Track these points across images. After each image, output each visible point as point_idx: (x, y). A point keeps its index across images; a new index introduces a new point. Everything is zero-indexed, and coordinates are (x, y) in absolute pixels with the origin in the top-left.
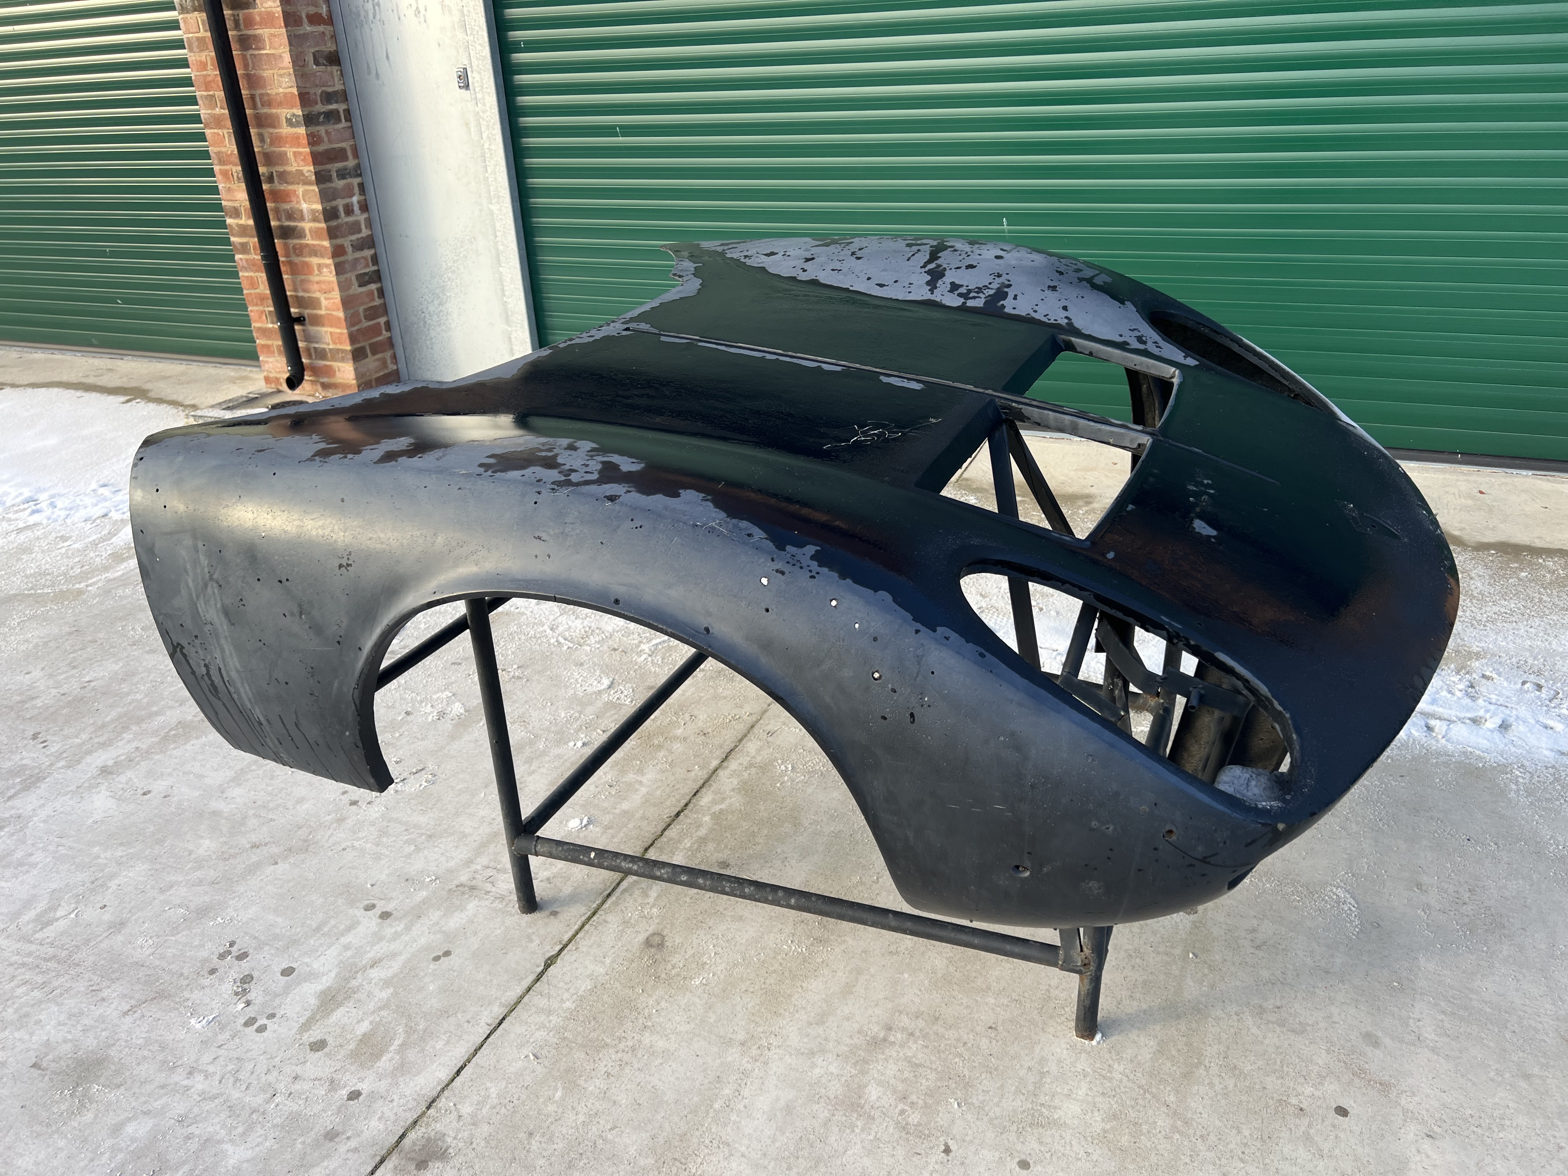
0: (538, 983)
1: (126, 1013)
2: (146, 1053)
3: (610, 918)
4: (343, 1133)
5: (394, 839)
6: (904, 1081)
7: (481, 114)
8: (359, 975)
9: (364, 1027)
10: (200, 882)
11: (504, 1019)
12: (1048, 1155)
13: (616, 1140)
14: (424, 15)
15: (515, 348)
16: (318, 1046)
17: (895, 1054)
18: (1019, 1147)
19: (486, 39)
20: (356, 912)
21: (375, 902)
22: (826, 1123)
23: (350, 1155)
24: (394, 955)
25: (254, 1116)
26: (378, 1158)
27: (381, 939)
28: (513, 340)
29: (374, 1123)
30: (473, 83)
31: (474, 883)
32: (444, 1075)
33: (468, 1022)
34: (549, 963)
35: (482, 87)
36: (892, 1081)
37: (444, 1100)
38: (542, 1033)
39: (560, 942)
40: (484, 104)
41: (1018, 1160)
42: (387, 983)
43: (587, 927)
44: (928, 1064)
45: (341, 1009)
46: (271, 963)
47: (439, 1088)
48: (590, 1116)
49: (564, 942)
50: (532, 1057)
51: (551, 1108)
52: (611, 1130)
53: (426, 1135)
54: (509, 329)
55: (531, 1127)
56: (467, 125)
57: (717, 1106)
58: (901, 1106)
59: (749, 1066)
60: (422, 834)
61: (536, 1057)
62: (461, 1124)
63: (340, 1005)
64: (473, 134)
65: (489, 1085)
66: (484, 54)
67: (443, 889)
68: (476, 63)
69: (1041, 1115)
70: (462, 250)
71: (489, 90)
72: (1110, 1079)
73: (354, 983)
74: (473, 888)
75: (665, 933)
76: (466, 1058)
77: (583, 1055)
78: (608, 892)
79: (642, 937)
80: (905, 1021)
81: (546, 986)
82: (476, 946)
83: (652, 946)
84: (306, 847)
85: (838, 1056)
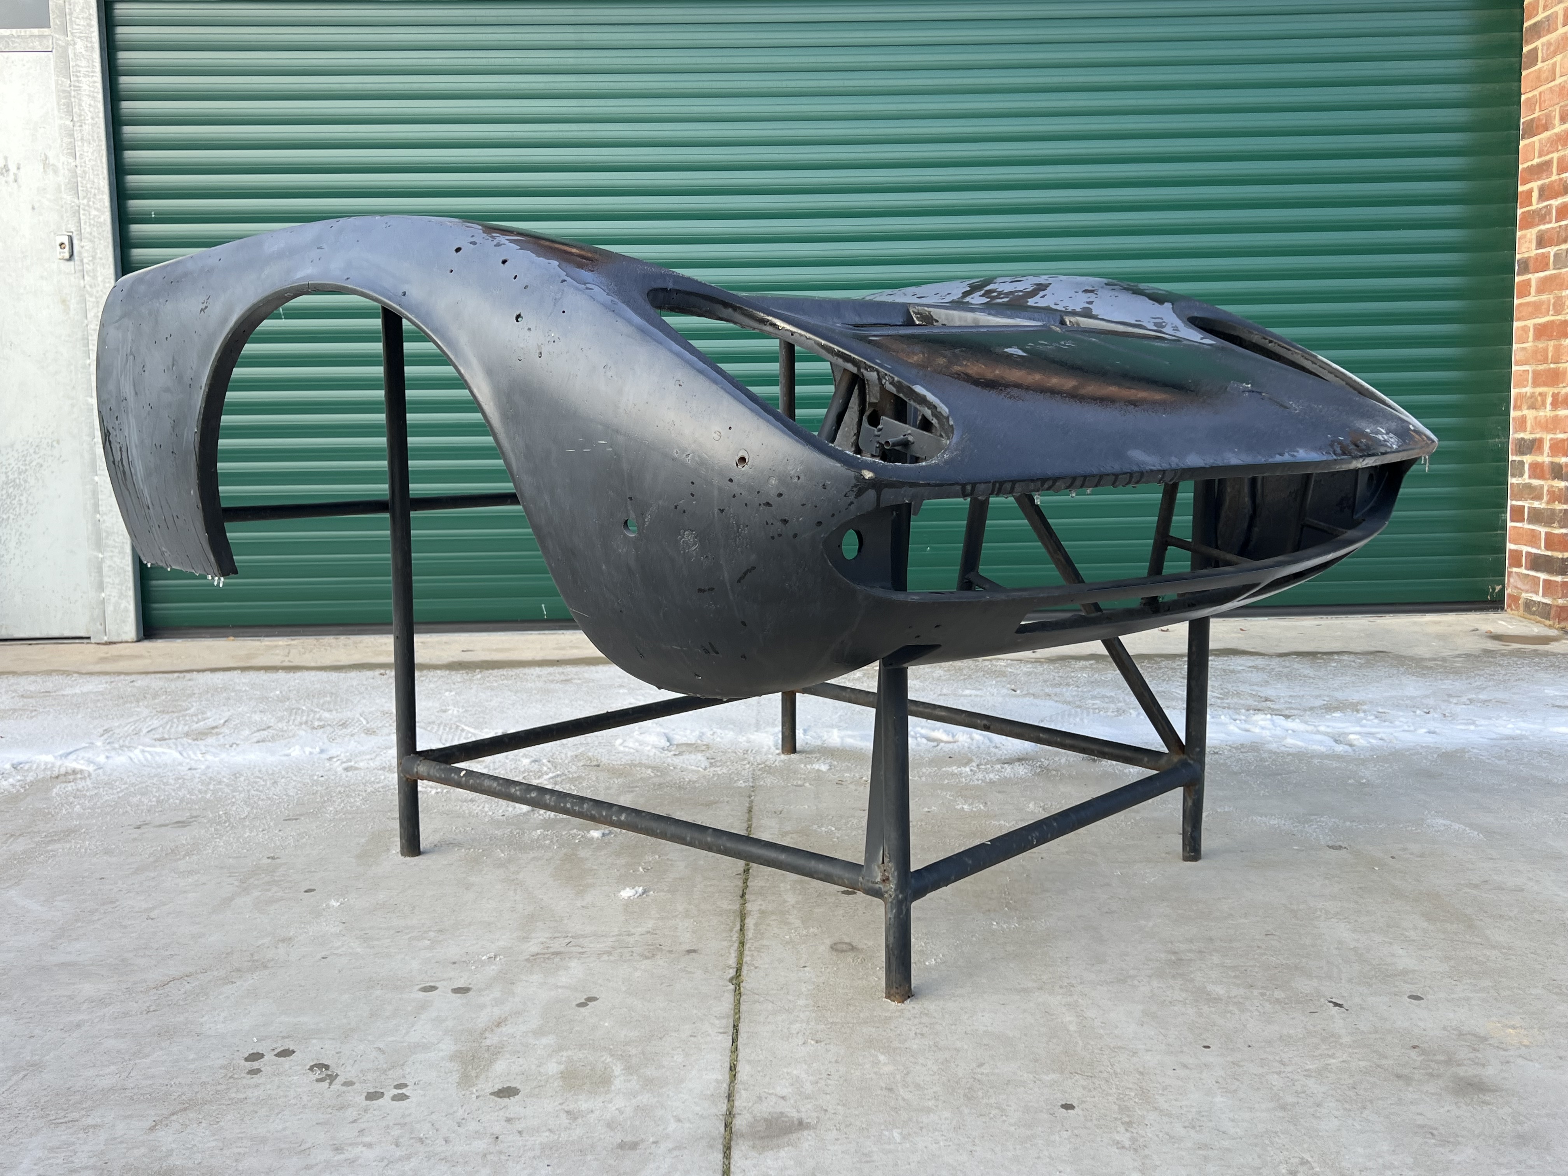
0: (743, 998)
1: (152, 1129)
2: (239, 1150)
3: (765, 942)
4: (643, 1140)
5: (389, 940)
6: (1235, 977)
7: (88, 287)
8: (487, 1034)
9: (553, 1067)
10: (126, 1014)
11: (736, 1027)
12: (1427, 989)
13: (996, 1071)
14: (15, 175)
15: (106, 580)
16: (507, 1092)
17: (1203, 966)
18: (1397, 990)
19: (107, 203)
20: (413, 995)
21: (432, 984)
22: (1201, 1015)
23: (676, 1153)
24: (518, 1013)
25: (489, 1157)
26: (721, 1147)
27: (482, 1007)
28: (105, 569)
29: (672, 1126)
30: (80, 253)
31: (552, 950)
32: (718, 1075)
33: (691, 1036)
34: (737, 979)
35: (94, 257)
36: (1224, 980)
37: (743, 1092)
38: (798, 1025)
39: (730, 967)
40: (95, 277)
41: (1406, 997)
42: (539, 1032)
43: (746, 952)
44: (1242, 964)
45: (499, 1062)
46: (338, 1050)
47: (725, 1086)
48: (942, 1063)
49: (734, 965)
50: (813, 1042)
51: (888, 1069)
52: (978, 1066)
53: (758, 1118)
54: (101, 556)
55: (884, 1086)
56: (64, 301)
57: (1072, 1028)
58: (1256, 992)
59: (1070, 999)
60: (425, 932)
61: (817, 1042)
62: (792, 1102)
63: (491, 1062)
64: (72, 312)
65: (785, 1070)
66: (102, 220)
67: (516, 961)
68: (88, 230)
69: (1387, 970)
70: (36, 456)
71: (104, 261)
72: (1414, 941)
73: (488, 1042)
74: (557, 954)
75: (847, 940)
76: (728, 1059)
77: (873, 1030)
78: (738, 927)
79: (823, 948)
80: (1183, 947)
81: (757, 996)
82: (624, 989)
83: (843, 951)
84: (259, 965)
85: (1149, 977)
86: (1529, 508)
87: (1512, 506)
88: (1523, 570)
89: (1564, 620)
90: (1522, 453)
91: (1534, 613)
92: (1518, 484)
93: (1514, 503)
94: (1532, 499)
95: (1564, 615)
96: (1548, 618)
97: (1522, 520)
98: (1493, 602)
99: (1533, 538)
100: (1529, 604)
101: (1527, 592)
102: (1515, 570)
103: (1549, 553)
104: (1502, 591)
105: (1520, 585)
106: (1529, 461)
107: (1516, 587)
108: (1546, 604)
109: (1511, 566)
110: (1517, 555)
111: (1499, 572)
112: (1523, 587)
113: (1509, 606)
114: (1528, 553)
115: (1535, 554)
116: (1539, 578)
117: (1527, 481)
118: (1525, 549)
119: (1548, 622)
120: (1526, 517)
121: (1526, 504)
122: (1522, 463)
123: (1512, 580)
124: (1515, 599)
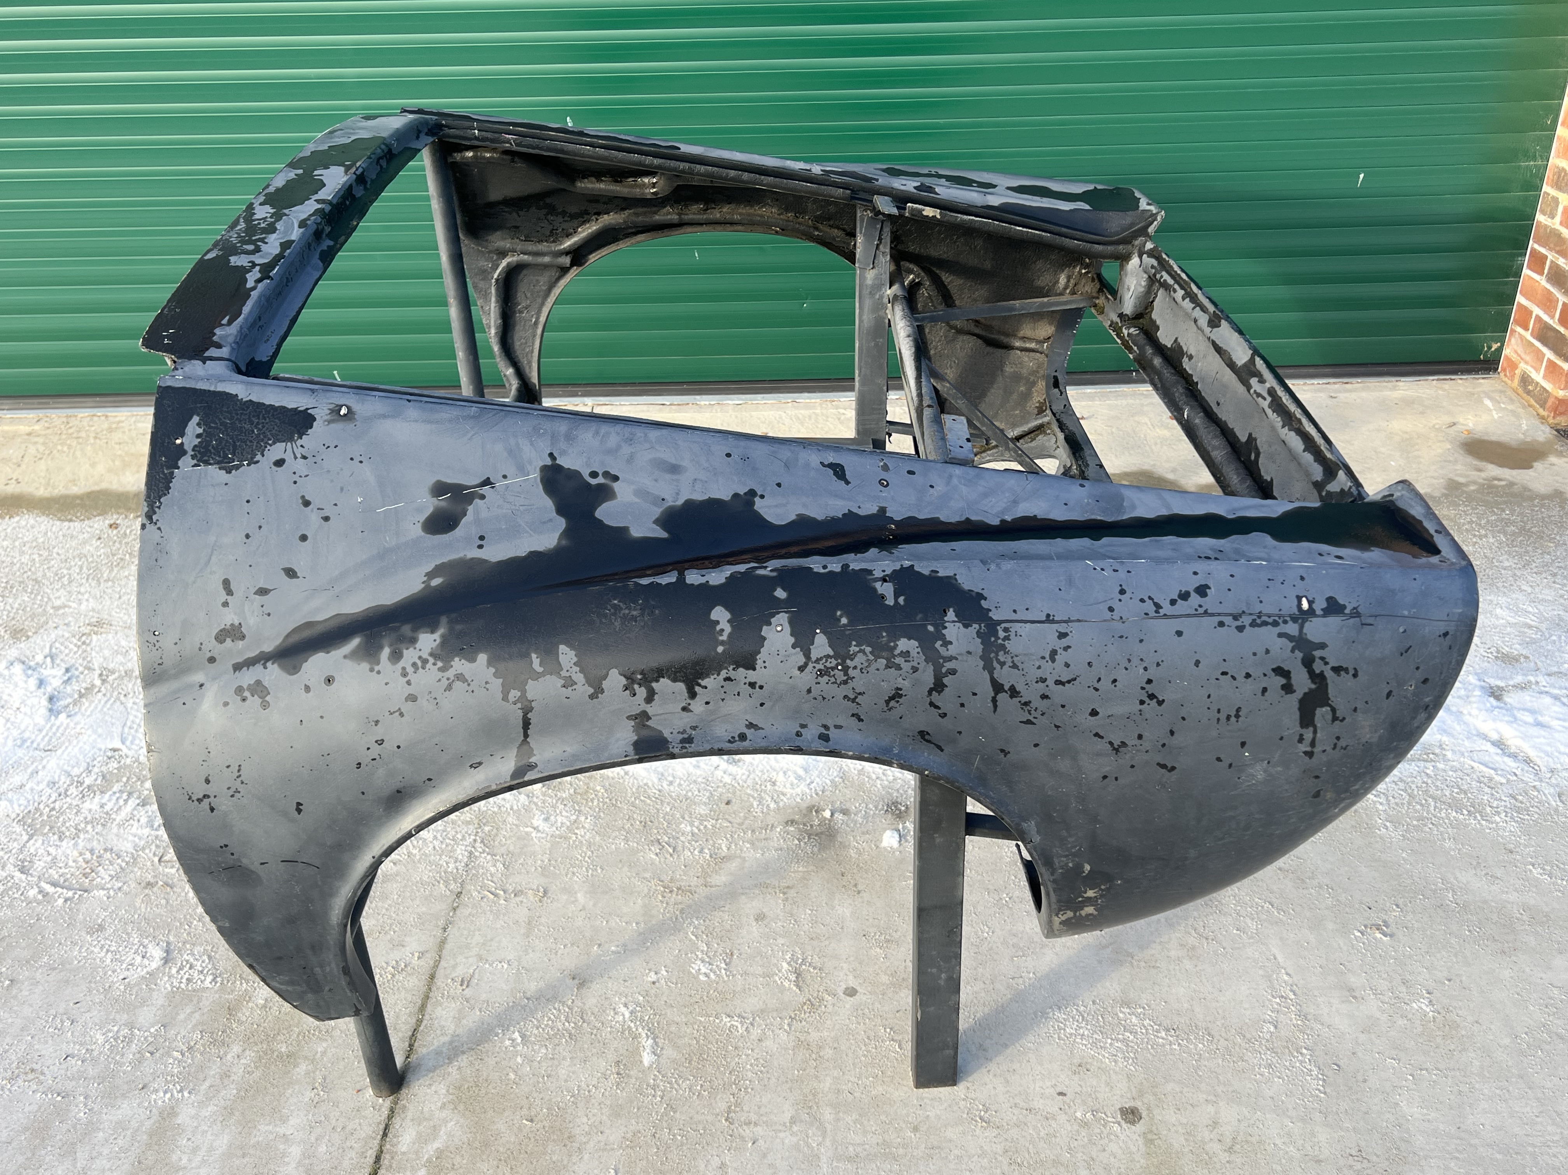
86: (1552, 262)
87: (1533, 250)
88: (1528, 335)
89: (1561, 414)
90: (1558, 186)
91: (1528, 393)
92: (1546, 226)
93: (1536, 246)
94: (1558, 252)
95: (1561, 409)
96: (1543, 406)
97: (1541, 273)
98: (1486, 361)
99: (1548, 303)
100: (1525, 380)
101: (1526, 363)
102: (1519, 329)
103: (1562, 330)
104: (1500, 350)
105: (1520, 351)
106: (1565, 203)
107: (1516, 352)
108: (1545, 389)
109: (1517, 322)
110: (1526, 313)
111: (1501, 326)
112: (1523, 356)
113: (1504, 370)
114: (1537, 316)
115: (1546, 323)
116: (1544, 355)
117: (1558, 226)
118: (1537, 311)
119: (1541, 411)
120: (1546, 271)
121: (1551, 256)
122: (1556, 201)
123: (1513, 341)
124: (1513, 366)
